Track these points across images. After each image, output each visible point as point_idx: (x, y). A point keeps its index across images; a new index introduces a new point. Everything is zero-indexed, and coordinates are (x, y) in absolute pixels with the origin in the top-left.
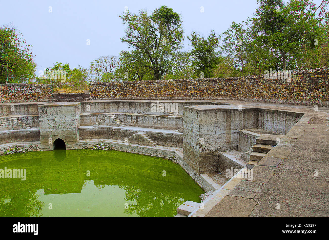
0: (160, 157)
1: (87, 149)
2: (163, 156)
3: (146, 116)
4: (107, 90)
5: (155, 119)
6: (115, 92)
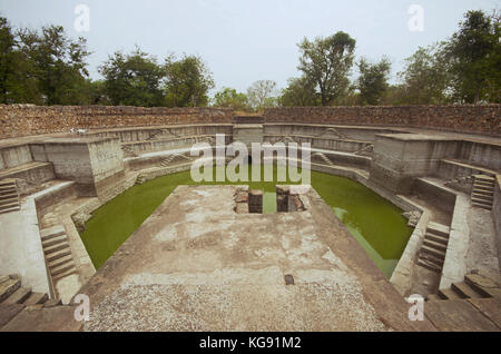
5: (331, 142)
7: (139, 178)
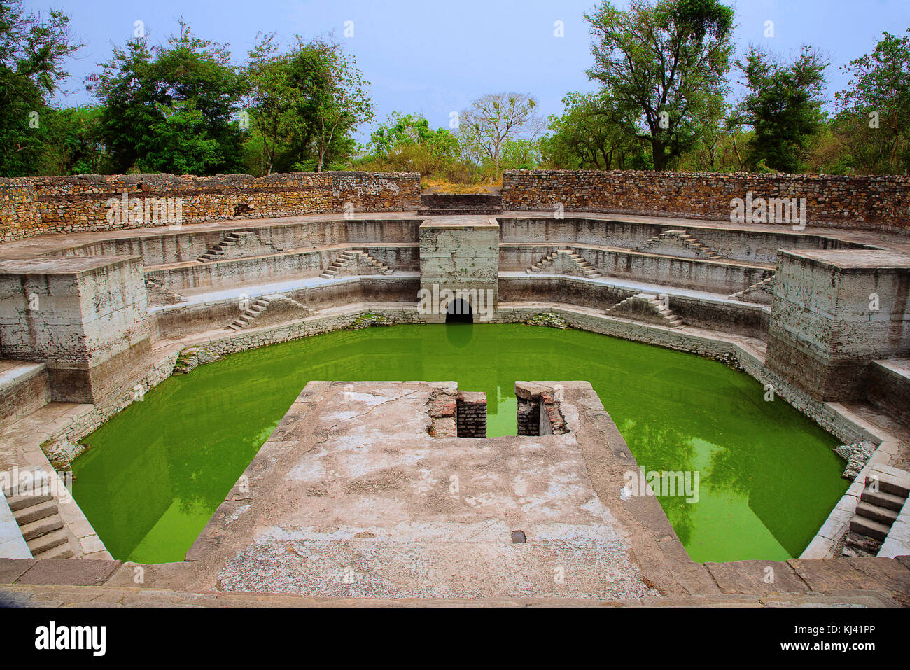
0: (695, 352)
1: (519, 323)
2: (702, 350)
3: (652, 258)
4: (543, 189)
5: (677, 265)
6: (562, 195)
7: (182, 359)
